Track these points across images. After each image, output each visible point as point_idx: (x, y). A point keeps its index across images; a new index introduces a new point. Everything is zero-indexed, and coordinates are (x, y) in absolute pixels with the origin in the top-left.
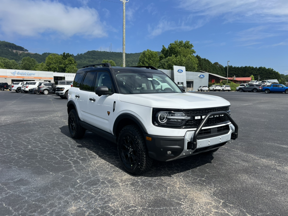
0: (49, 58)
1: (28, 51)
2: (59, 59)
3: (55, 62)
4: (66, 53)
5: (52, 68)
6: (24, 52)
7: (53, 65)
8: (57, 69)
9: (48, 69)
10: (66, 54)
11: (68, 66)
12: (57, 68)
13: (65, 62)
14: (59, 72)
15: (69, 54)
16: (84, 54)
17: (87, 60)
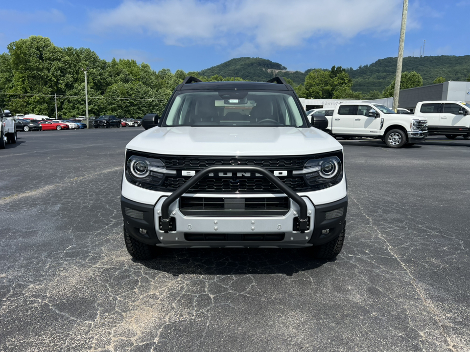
0: (310, 77)
1: (286, 69)
2: (324, 78)
3: (318, 82)
4: (336, 67)
5: (312, 92)
6: (281, 72)
7: (315, 88)
8: (320, 94)
9: (307, 94)
10: (336, 69)
11: (337, 87)
12: (320, 92)
13: (333, 82)
14: (323, 98)
15: (341, 67)
16: (371, 65)
17: (375, 75)
